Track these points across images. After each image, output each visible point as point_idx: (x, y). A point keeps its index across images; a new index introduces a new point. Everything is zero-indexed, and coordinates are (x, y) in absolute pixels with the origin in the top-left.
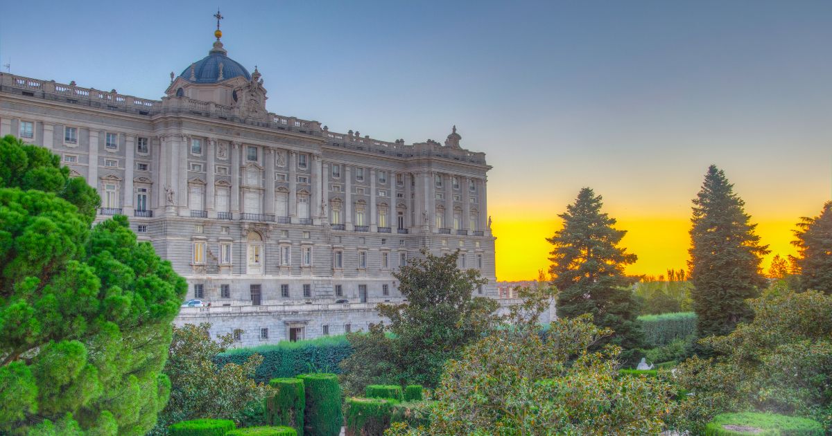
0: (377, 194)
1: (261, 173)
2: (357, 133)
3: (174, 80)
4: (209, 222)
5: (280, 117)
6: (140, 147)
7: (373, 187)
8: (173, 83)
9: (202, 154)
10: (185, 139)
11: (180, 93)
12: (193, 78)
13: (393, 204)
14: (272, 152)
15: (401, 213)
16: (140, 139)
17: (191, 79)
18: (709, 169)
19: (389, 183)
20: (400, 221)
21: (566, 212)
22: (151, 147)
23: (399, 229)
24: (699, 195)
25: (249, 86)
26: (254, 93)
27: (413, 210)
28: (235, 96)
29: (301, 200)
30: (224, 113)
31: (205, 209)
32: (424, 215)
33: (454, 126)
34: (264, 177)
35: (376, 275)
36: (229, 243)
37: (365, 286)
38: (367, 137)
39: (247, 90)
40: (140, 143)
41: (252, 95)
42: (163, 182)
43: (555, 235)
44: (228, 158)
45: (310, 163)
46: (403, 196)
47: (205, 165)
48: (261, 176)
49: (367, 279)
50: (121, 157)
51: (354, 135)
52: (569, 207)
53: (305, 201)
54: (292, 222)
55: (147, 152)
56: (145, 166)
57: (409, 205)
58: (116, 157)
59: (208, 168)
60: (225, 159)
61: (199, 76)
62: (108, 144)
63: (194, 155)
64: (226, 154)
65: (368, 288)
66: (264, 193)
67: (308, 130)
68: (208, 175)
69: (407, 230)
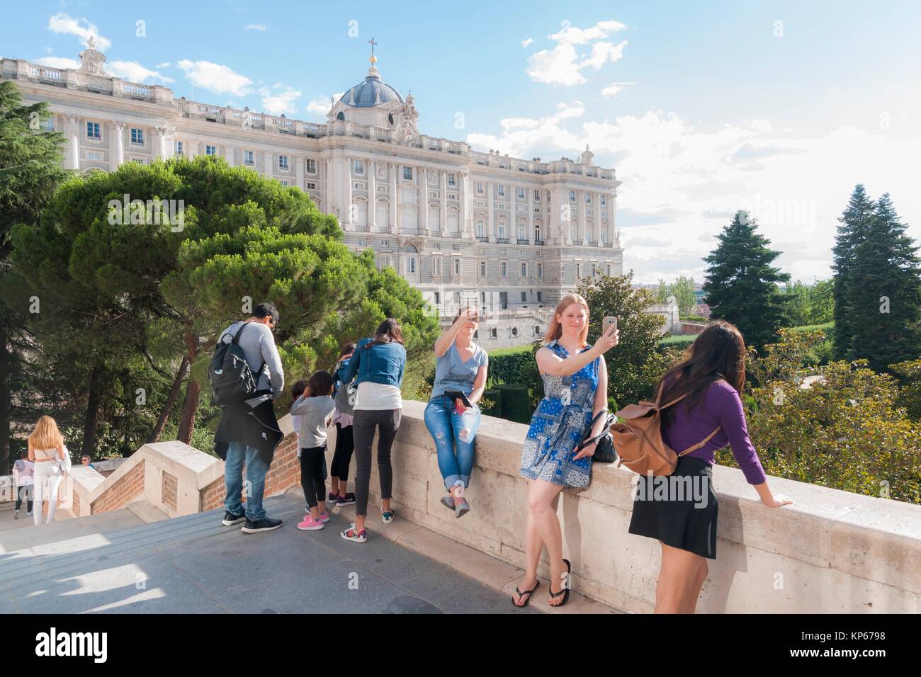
0: (517, 209)
1: (416, 191)
2: (498, 152)
3: (334, 104)
4: (371, 236)
5: (432, 139)
6: (308, 168)
7: (513, 202)
8: (334, 108)
9: (364, 174)
10: (349, 160)
11: (341, 116)
12: (352, 103)
13: (531, 218)
14: (425, 171)
15: (537, 227)
16: (308, 161)
17: (350, 103)
18: (855, 188)
19: (527, 199)
20: (537, 233)
21: (722, 233)
22: (318, 168)
23: (536, 241)
24: (844, 213)
25: (403, 110)
26: (408, 117)
27: (549, 224)
28: (391, 119)
29: (450, 216)
30: (383, 135)
31: (367, 224)
32: (559, 228)
33: (588, 145)
34: (418, 195)
35: (516, 284)
36: (389, 254)
37: (506, 293)
38: (507, 155)
39: (402, 113)
40: (308, 164)
41: (407, 118)
42: (329, 200)
43: (710, 254)
44: (386, 178)
45: (459, 182)
46: (540, 211)
47: (367, 184)
48: (416, 194)
49: (508, 287)
50: (293, 178)
51: (495, 154)
52: (725, 228)
53: (454, 216)
54: (443, 235)
55: (314, 172)
56: (313, 185)
57: (545, 219)
58: (287, 177)
59: (369, 187)
60: (384, 178)
61: (357, 100)
62: (281, 166)
63: (357, 174)
64: (384, 172)
65: (509, 295)
66: (418, 209)
67: (456, 150)
68: (369, 194)
69: (543, 242)
